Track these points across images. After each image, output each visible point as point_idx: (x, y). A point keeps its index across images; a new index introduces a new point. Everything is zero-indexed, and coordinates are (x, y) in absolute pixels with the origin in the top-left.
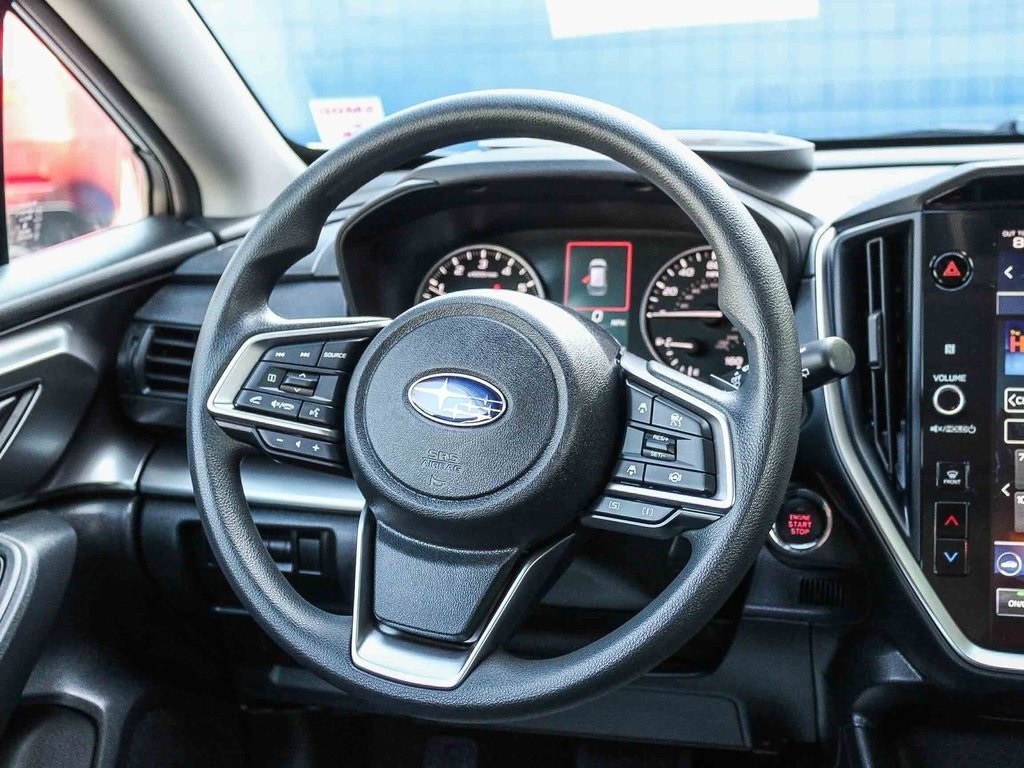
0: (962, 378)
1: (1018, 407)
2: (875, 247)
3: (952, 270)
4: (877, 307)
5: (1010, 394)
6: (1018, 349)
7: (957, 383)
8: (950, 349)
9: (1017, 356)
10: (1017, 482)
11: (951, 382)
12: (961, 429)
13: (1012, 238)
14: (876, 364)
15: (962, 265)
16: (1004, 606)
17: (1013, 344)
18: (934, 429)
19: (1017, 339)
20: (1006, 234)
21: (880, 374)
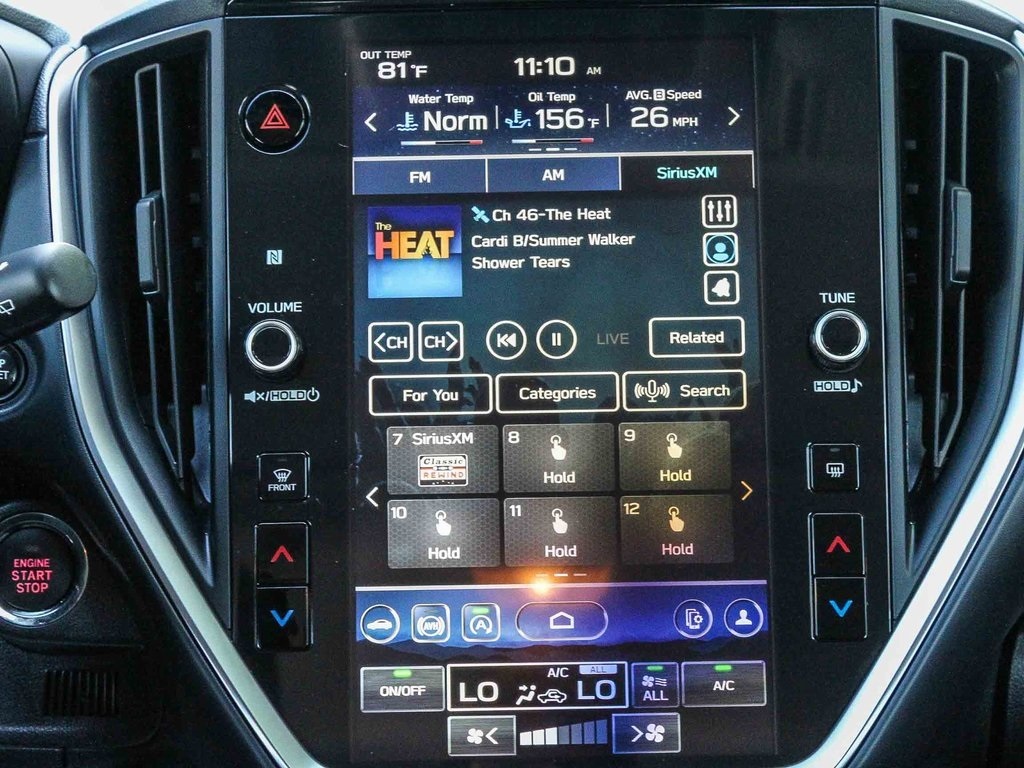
0: (294, 307)
1: (391, 354)
2: (148, 80)
3: (274, 119)
4: (154, 185)
5: (377, 331)
6: (388, 253)
7: (288, 317)
8: (275, 257)
9: (387, 267)
10: (390, 482)
11: (278, 314)
12: (294, 395)
13: (376, 62)
14: (150, 286)
15: (291, 111)
16: (373, 696)
17: (381, 245)
18: (251, 397)
19: (387, 237)
20: (366, 55)
21: (159, 303)
